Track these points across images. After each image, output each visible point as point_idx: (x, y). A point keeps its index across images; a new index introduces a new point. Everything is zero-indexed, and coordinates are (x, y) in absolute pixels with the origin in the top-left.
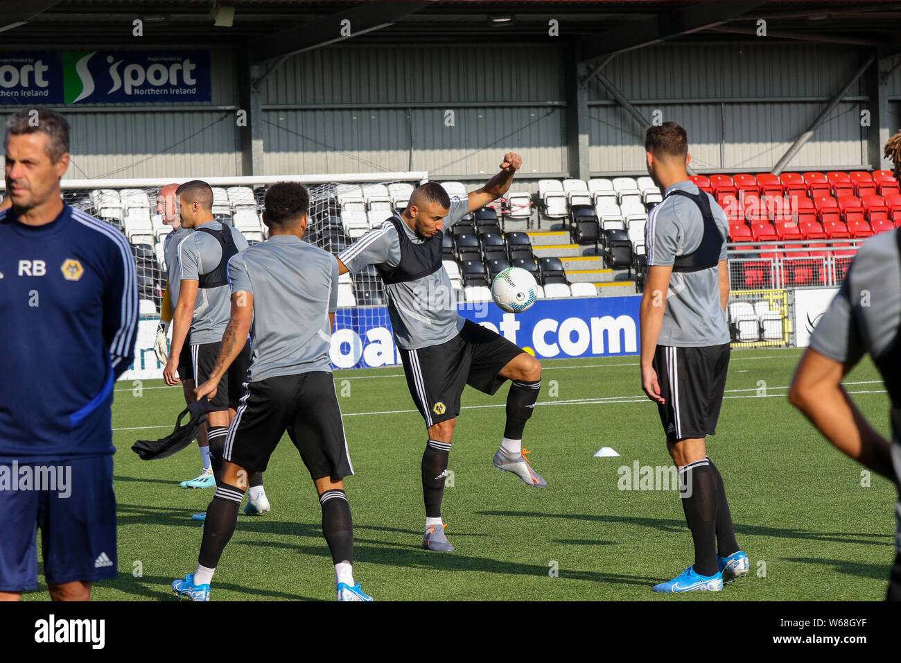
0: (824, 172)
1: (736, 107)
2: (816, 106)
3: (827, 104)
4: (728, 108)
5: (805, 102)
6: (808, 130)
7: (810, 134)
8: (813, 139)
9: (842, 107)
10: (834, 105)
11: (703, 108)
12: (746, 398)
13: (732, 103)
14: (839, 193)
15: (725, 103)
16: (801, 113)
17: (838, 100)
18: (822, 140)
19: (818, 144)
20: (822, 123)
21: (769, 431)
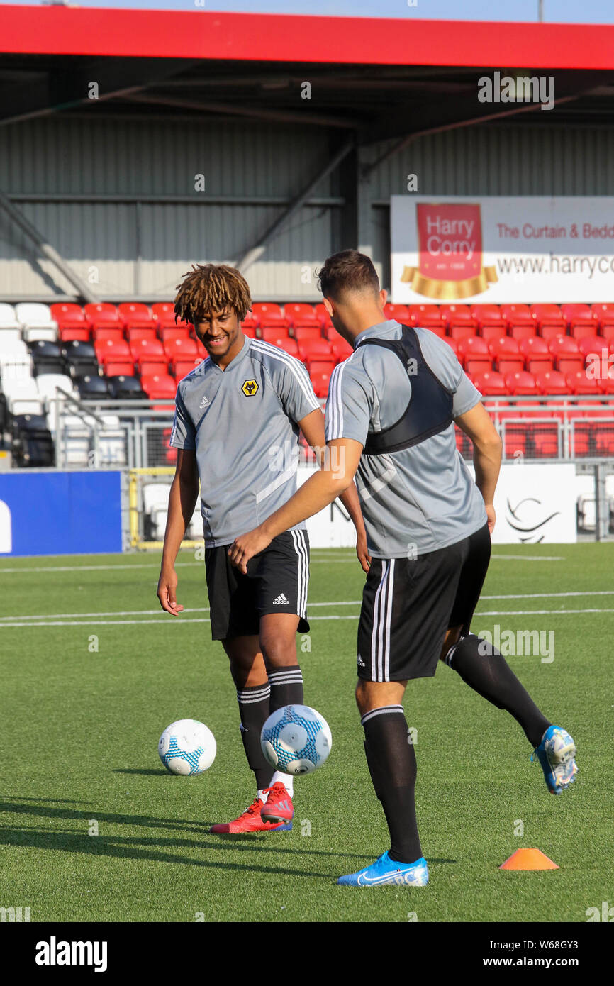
0: (280, 304)
1: (158, 209)
2: (271, 210)
3: (287, 206)
4: (145, 211)
5: (255, 205)
6: (258, 244)
7: (259, 251)
8: (265, 258)
9: (307, 213)
10: (295, 210)
11: (111, 208)
12: (166, 624)
13: (152, 203)
14: (300, 334)
15: (143, 203)
16: (250, 220)
17: (301, 202)
18: (278, 259)
19: (272, 266)
20: (279, 235)
21: (199, 672)
